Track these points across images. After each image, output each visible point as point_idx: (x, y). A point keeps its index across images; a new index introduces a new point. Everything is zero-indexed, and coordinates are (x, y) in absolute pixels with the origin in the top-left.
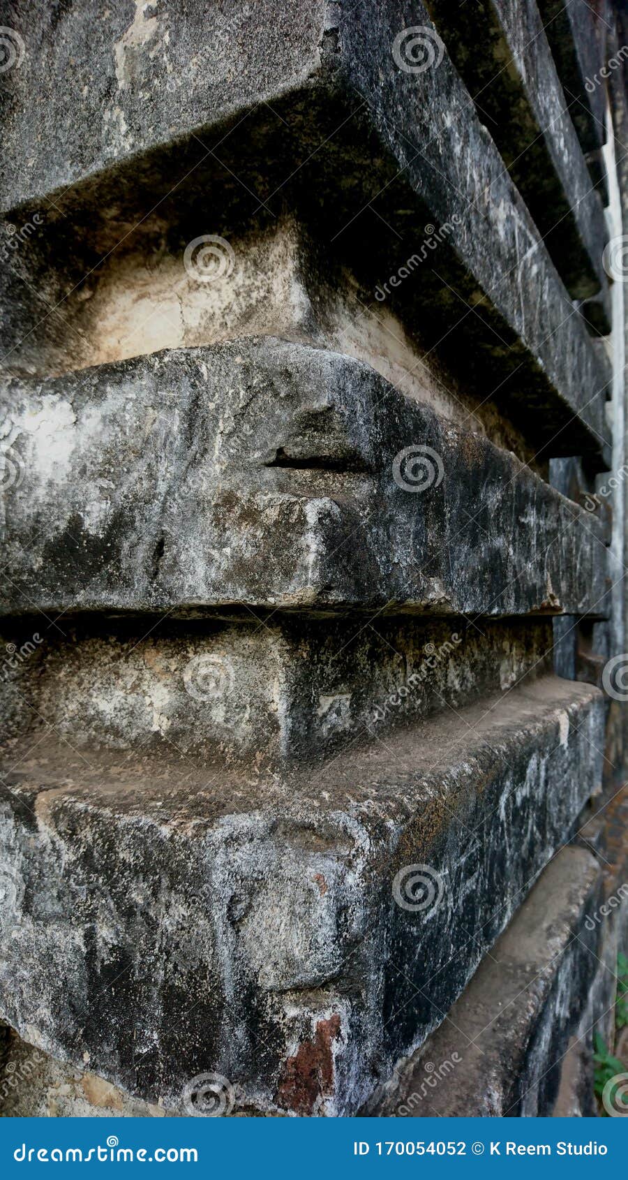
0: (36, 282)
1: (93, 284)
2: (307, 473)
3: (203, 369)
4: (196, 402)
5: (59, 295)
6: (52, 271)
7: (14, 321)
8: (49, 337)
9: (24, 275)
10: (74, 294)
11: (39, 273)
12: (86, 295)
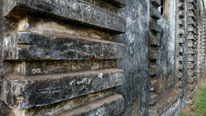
0: (10, 23)
1: (18, 22)
2: (22, 45)
3: (13, 35)
4: (12, 38)
5: (14, 25)
6: (12, 22)
7: (7, 28)
8: (12, 29)
9: (8, 23)
10: (15, 24)
11: (10, 22)
12: (17, 24)
